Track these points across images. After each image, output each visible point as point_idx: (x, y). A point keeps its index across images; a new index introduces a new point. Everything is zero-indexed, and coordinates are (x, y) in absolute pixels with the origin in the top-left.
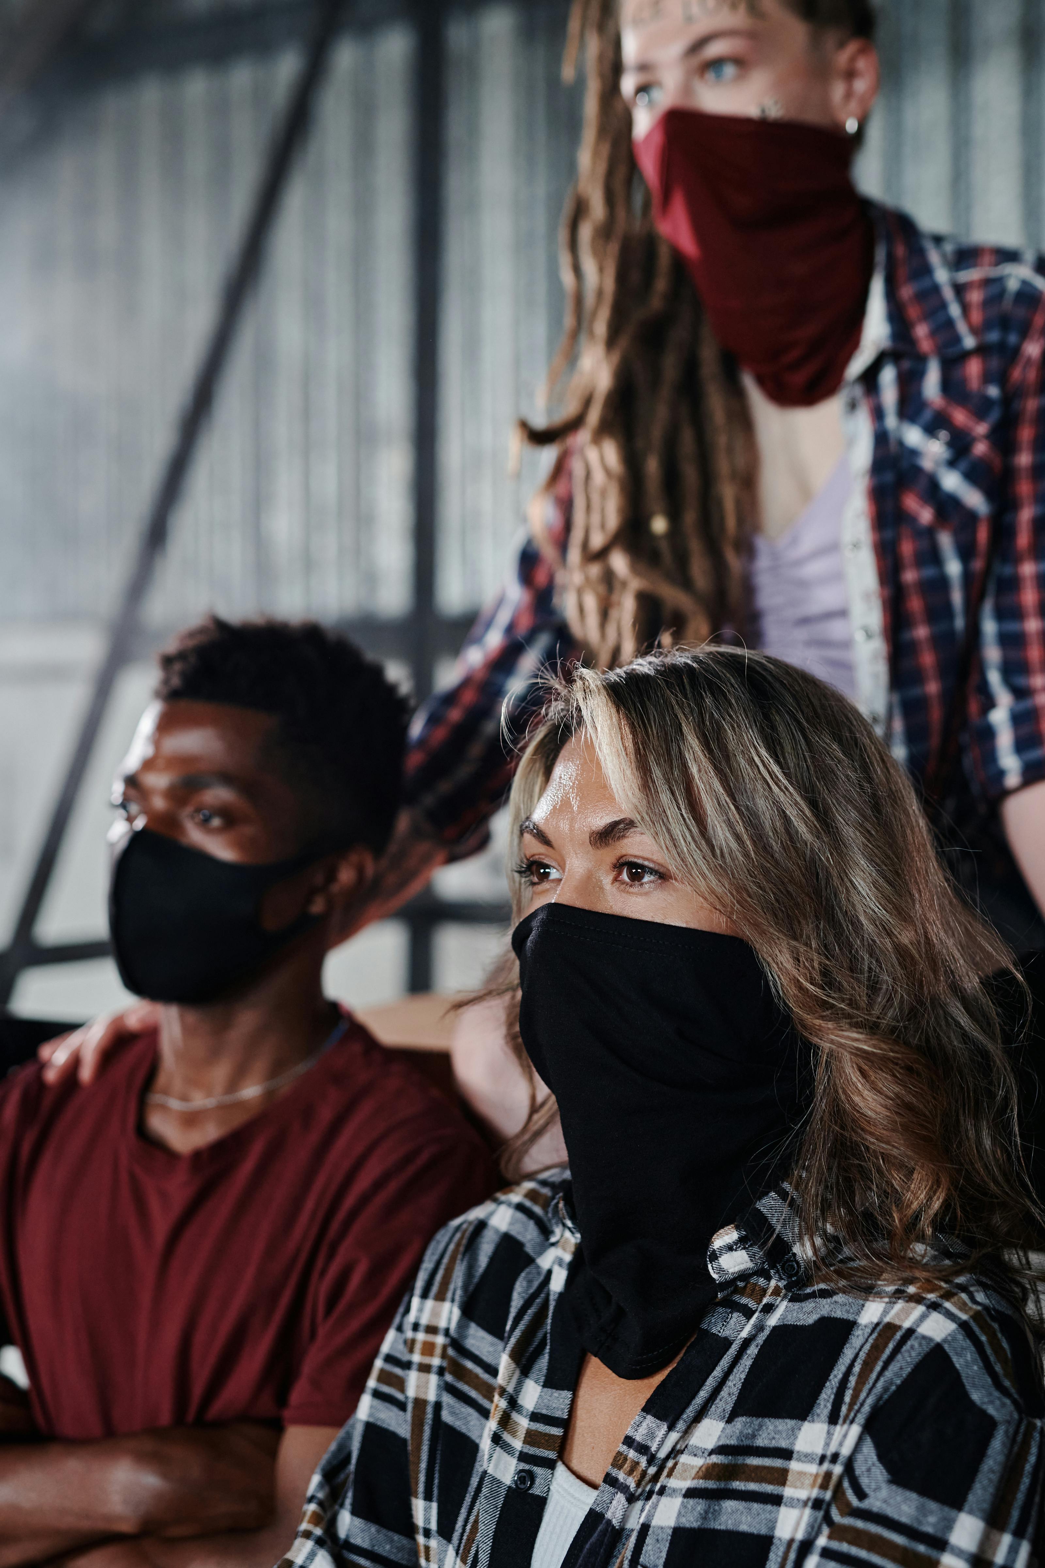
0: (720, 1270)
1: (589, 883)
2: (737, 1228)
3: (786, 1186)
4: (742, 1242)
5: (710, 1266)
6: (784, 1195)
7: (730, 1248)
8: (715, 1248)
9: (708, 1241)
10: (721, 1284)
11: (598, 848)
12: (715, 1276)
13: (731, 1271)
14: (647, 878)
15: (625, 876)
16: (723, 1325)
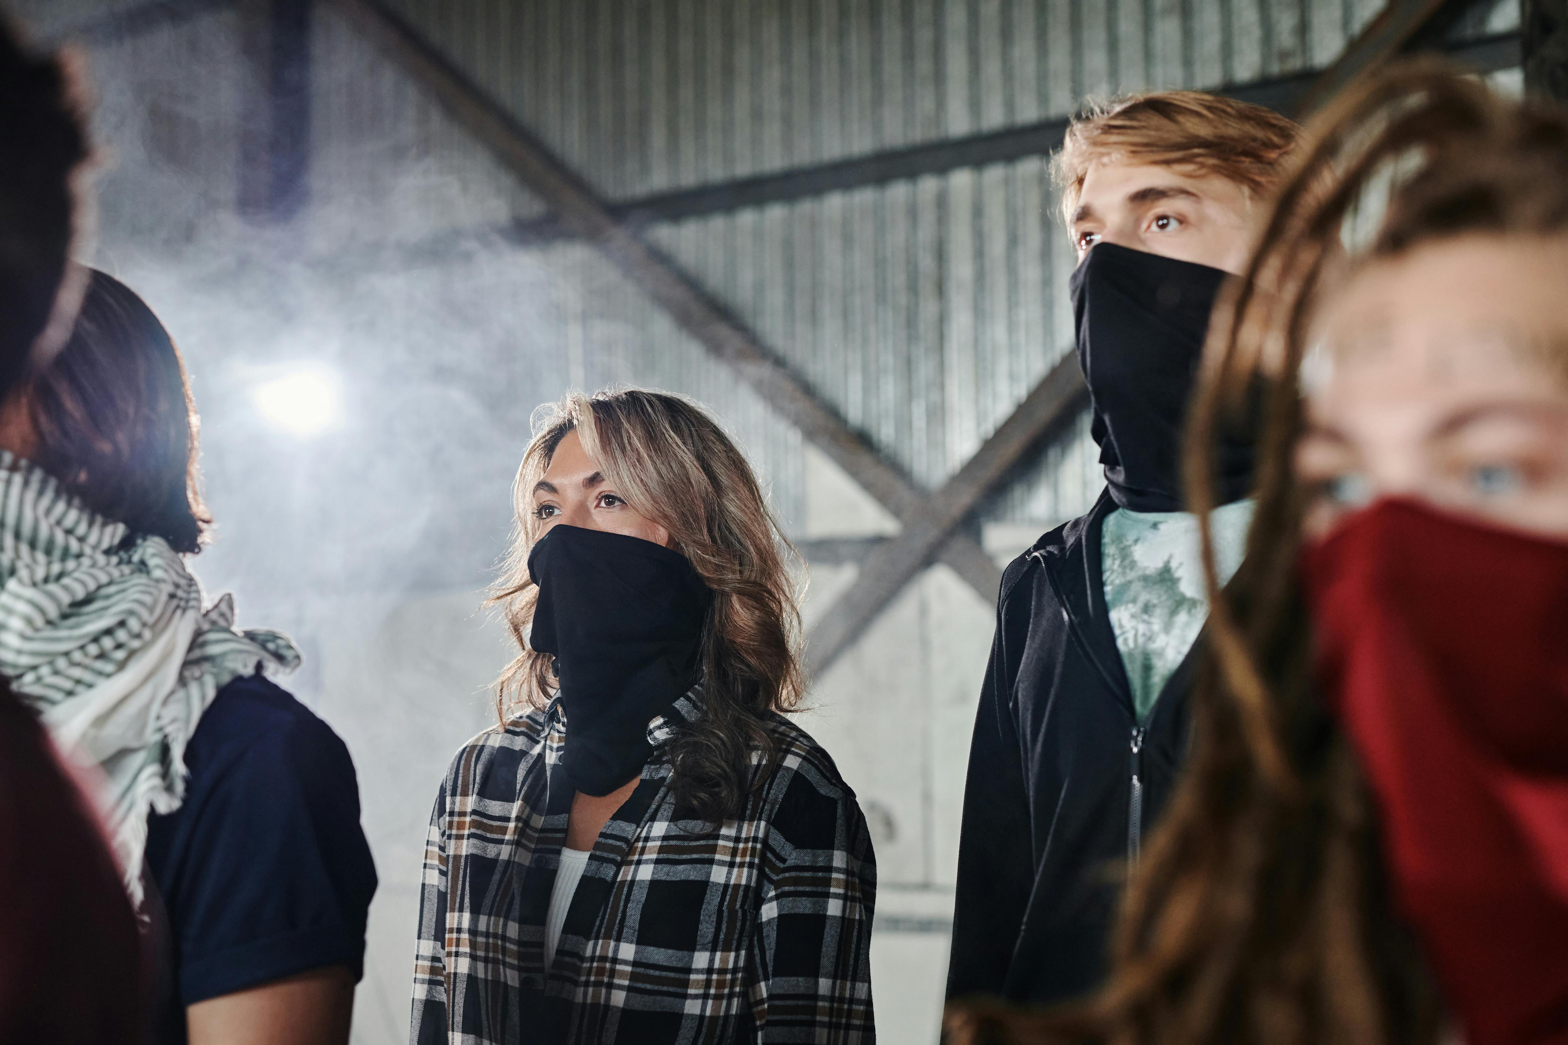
0: (655, 739)
1: (582, 509)
2: (663, 717)
3: (689, 694)
4: (665, 724)
5: (649, 738)
6: (688, 699)
7: (659, 727)
8: (651, 728)
9: (647, 725)
10: (656, 746)
11: (587, 489)
12: (652, 742)
13: (661, 739)
14: (617, 503)
15: (603, 504)
16: (656, 774)
